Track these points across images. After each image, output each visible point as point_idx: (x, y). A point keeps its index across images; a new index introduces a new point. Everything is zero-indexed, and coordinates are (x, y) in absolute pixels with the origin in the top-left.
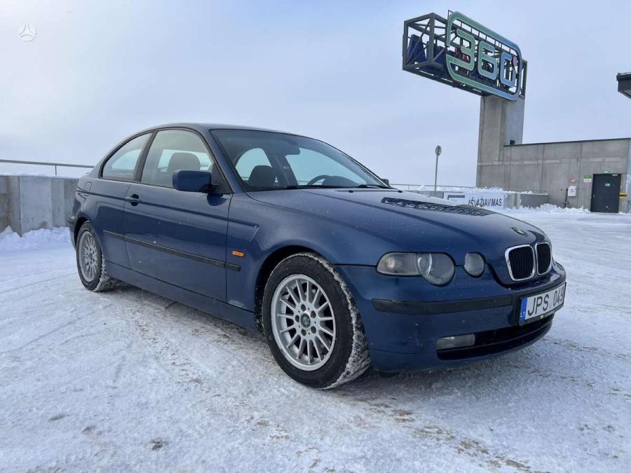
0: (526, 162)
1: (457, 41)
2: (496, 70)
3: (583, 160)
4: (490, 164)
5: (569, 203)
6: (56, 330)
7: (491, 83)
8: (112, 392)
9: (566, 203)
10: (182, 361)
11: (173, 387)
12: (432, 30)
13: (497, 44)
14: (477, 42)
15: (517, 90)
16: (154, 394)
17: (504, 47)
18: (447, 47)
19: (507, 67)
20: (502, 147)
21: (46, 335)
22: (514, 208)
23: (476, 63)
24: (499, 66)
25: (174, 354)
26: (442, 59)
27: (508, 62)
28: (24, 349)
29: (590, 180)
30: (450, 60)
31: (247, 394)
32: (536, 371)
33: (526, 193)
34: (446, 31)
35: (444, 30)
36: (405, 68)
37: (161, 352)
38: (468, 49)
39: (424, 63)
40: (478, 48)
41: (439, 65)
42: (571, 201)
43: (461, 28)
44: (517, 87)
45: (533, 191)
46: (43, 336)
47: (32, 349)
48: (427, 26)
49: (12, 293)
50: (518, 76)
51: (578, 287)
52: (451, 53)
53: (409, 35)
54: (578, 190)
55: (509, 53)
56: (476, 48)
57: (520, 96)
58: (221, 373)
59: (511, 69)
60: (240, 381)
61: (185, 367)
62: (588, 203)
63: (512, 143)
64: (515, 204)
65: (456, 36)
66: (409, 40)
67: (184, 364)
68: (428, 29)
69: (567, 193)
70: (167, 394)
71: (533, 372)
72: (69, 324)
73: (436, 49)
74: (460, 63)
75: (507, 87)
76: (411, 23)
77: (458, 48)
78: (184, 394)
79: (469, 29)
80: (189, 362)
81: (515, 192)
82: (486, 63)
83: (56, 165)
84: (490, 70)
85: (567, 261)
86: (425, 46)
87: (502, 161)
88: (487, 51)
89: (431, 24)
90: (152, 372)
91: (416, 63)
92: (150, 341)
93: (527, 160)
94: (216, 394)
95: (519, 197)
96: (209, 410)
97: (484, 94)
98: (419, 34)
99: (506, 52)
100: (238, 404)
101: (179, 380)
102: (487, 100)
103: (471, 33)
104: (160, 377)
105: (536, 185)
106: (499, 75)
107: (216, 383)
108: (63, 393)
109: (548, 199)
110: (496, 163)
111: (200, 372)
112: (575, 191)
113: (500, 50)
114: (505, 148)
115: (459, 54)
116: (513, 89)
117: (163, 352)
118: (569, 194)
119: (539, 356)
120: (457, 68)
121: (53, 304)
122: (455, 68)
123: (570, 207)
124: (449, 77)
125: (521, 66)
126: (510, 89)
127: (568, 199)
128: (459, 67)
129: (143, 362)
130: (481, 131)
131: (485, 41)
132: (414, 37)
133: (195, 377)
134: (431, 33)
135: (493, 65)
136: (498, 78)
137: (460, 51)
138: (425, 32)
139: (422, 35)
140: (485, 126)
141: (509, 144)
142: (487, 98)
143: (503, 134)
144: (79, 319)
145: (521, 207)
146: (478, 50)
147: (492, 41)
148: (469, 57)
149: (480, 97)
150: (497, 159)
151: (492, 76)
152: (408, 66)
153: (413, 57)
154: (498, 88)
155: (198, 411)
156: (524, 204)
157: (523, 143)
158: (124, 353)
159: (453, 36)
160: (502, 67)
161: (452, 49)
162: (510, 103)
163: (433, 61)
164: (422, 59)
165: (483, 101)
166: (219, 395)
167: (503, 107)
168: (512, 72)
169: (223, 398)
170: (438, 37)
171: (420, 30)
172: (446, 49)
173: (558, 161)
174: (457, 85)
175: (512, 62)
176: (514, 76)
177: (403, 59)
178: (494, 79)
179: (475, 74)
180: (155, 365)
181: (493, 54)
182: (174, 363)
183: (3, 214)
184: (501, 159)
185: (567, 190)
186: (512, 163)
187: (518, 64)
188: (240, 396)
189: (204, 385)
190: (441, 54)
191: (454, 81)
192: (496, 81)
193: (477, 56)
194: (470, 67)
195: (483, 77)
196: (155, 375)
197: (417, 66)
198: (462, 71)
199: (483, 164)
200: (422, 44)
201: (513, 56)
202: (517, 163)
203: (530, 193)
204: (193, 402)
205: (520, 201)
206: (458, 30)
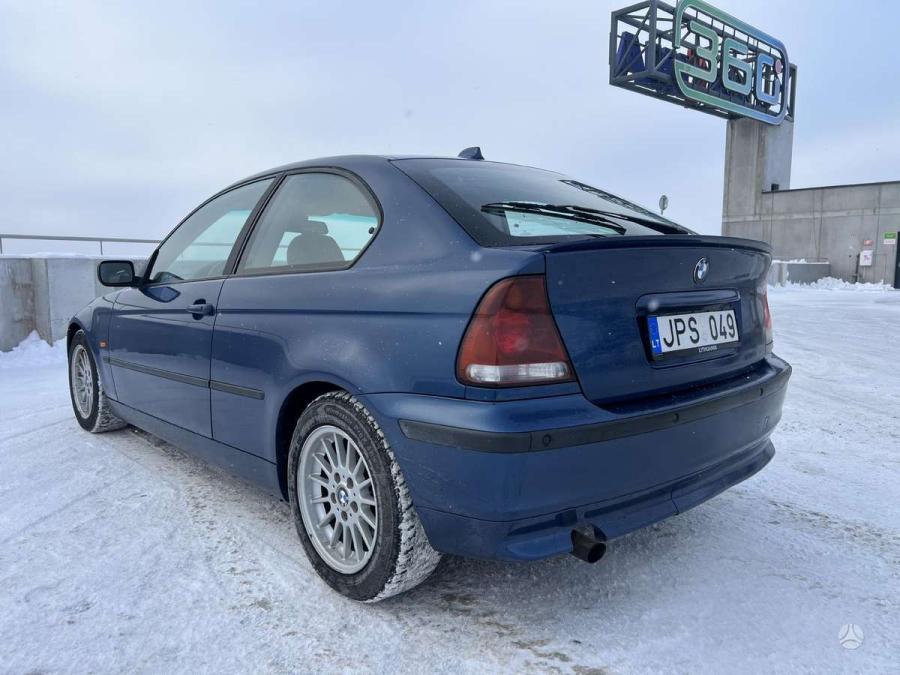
0: (796, 216)
1: (691, 39)
2: (750, 80)
3: (883, 211)
4: (740, 219)
5: (861, 276)
6: (67, 506)
7: (743, 99)
8: (125, 625)
9: (856, 276)
10: (247, 564)
11: (223, 617)
12: (653, 24)
13: (751, 41)
14: (720, 40)
15: (781, 109)
16: (191, 631)
17: (761, 46)
18: (675, 48)
19: (767, 75)
20: (759, 194)
21: (50, 516)
22: (778, 285)
23: (720, 72)
24: (754, 75)
25: (236, 552)
26: (669, 67)
27: (768, 67)
28: (12, 542)
29: (894, 241)
30: (680, 67)
31: (340, 631)
32: (817, 585)
33: (796, 262)
34: (674, 25)
35: (671, 23)
36: (613, 82)
37: (217, 547)
38: (708, 51)
39: (642, 74)
40: (722, 48)
41: (664, 76)
42: (864, 273)
43: (696, 19)
44: (782, 104)
45: (806, 259)
46: (46, 517)
47: (24, 542)
48: (646, 18)
49: (19, 440)
50: (783, 88)
51: (881, 423)
52: (682, 57)
53: (620, 33)
54: (874, 255)
55: (770, 54)
56: (719, 48)
57: (786, 118)
58: (303, 589)
59: (772, 77)
60: (331, 605)
61: (249, 577)
62: (891, 275)
63: (775, 188)
64: (780, 280)
65: (690, 31)
66: (619, 40)
67: (249, 571)
68: (647, 22)
69: (858, 262)
70: (210, 631)
71: (811, 588)
72: (89, 494)
73: (660, 52)
74: (696, 72)
75: (767, 105)
76: (621, 15)
77: (693, 50)
78: (238, 631)
79: (708, 20)
80: (256, 566)
81: (779, 261)
82: (734, 70)
83: (101, 240)
84: (741, 80)
85: (861, 375)
86: (642, 48)
87: (760, 215)
88: (735, 53)
89: (652, 16)
90: (196, 585)
91: (629, 74)
92: (203, 527)
93: (797, 213)
94: (290, 630)
95: (785, 269)
96: (272, 664)
97: (732, 117)
98: (633, 30)
99: (765, 52)
100: (322, 652)
101: (235, 603)
102: (736, 126)
103: (711, 27)
104: (206, 598)
105: (812, 249)
106: (755, 87)
107: (293, 608)
108: (51, 627)
109: (830, 270)
110: (751, 218)
111: (271, 586)
112: (870, 257)
113: (756, 51)
114: (764, 196)
115: (693, 58)
116: (775, 108)
117: (221, 546)
118: (862, 263)
119: (820, 554)
120: (691, 80)
121: (74, 458)
122: (687, 80)
123: (863, 282)
124: (680, 93)
125: (788, 71)
126: (772, 108)
127: (860, 270)
128: (694, 78)
129: (186, 568)
130: (728, 172)
131: (733, 37)
132: (627, 35)
133: (261, 596)
134: (651, 29)
135: (745, 74)
136: (754, 92)
137: (696, 55)
138: (642, 27)
139: (638, 32)
140: (734, 164)
141: (770, 189)
142: (737, 123)
143: (760, 176)
144: (106, 485)
145: (789, 283)
146: (722, 51)
147: (744, 38)
148: (709, 62)
149: (726, 120)
150: (752, 212)
151: (745, 90)
152: (618, 78)
153: (625, 64)
154: (753, 107)
155: (255, 667)
156: (794, 279)
157: (791, 188)
158: (160, 548)
159: (684, 31)
160: (759, 75)
161: (683, 51)
162: (770, 129)
163: (654, 70)
164: (638, 66)
165: (731, 127)
166: (293, 633)
167: (760, 135)
168: (774, 82)
169: (299, 639)
170: (661, 35)
171: (635, 24)
172: (674, 51)
173: (844, 214)
174: (691, 104)
175: (774, 67)
176: (778, 88)
177: (611, 68)
178: (747, 94)
179: (718, 87)
180: (203, 573)
181: (745, 57)
182: (233, 569)
183: (27, 314)
184: (758, 212)
185: (858, 256)
186: (774, 217)
187: (783, 71)
188: (327, 635)
189: (274, 612)
190: (667, 59)
191: (687, 98)
192: (749, 96)
193: (720, 60)
194: (710, 77)
195: (731, 91)
196: (199, 592)
197: (631, 78)
198: (699, 83)
199: (731, 220)
200: (637, 44)
201: (775, 58)
202: (782, 217)
203: (802, 261)
204: (250, 648)
205: (786, 274)
206: (692, 22)
